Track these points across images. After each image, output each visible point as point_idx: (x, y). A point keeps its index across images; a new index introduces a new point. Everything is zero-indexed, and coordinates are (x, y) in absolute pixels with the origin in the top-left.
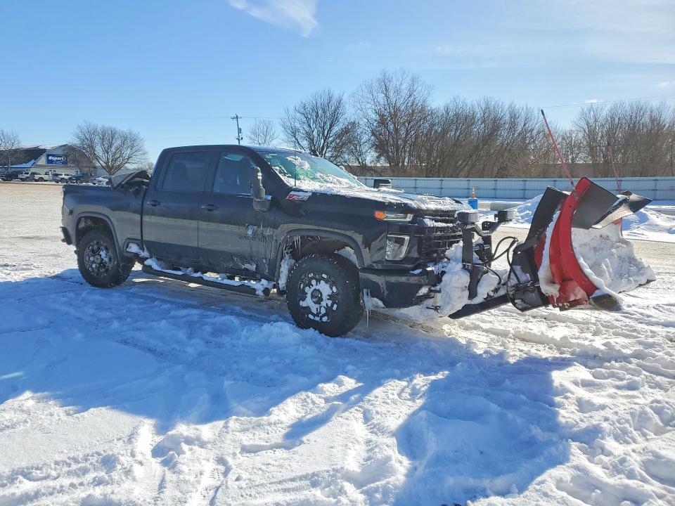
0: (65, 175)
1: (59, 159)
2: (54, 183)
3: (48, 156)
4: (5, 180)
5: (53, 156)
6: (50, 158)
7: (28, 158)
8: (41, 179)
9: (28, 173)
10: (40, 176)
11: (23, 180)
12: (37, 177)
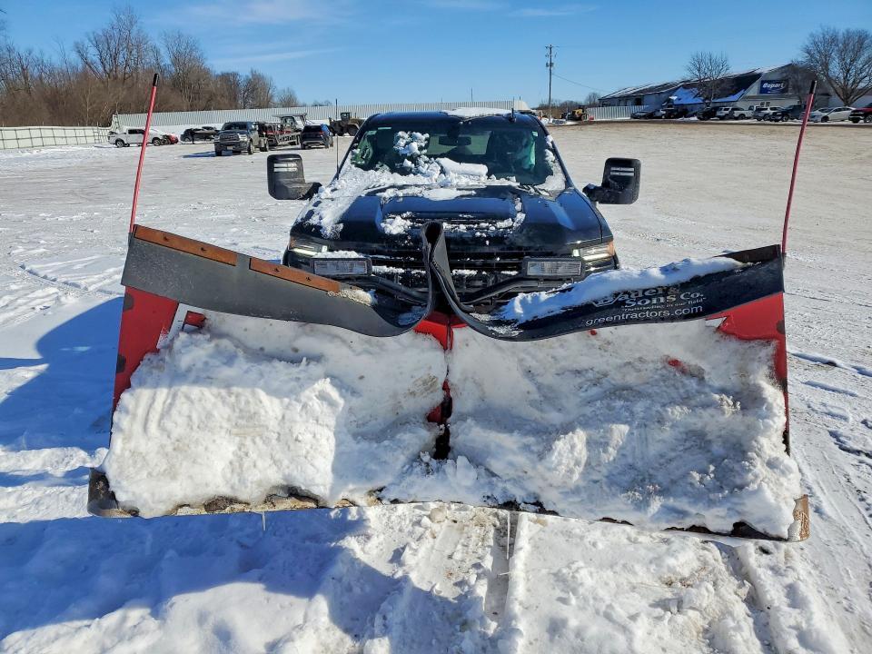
0: (771, 109)
1: (777, 85)
2: (755, 121)
3: (763, 82)
4: (701, 119)
5: (769, 82)
6: (765, 85)
7: (735, 87)
8: (742, 117)
9: (727, 109)
10: (743, 112)
11: (722, 118)
12: (737, 113)
